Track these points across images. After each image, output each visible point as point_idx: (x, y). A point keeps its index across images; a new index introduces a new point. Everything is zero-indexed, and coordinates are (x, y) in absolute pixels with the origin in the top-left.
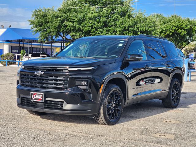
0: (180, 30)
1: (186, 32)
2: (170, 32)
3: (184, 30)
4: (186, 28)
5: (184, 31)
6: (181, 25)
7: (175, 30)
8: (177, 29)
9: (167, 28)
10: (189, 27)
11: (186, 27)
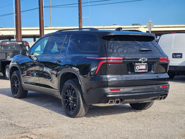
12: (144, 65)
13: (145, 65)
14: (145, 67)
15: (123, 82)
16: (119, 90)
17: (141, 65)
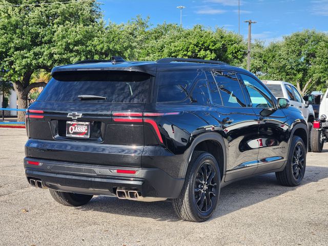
0: (202, 53)
1: (213, 56)
2: (185, 55)
3: (211, 51)
4: (213, 48)
5: (212, 53)
6: (204, 43)
7: (193, 52)
8: (198, 49)
9: (178, 48)
10: (219, 45)
11: (213, 46)
13: (86, 125)
14: (86, 130)
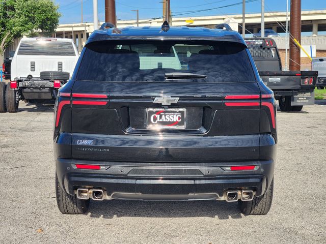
12: (175, 112)
13: (180, 112)
14: (179, 118)
15: (108, 150)
16: (98, 168)
17: (165, 112)
